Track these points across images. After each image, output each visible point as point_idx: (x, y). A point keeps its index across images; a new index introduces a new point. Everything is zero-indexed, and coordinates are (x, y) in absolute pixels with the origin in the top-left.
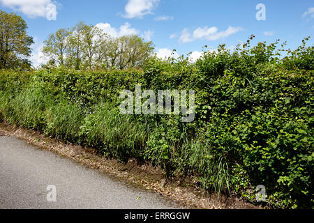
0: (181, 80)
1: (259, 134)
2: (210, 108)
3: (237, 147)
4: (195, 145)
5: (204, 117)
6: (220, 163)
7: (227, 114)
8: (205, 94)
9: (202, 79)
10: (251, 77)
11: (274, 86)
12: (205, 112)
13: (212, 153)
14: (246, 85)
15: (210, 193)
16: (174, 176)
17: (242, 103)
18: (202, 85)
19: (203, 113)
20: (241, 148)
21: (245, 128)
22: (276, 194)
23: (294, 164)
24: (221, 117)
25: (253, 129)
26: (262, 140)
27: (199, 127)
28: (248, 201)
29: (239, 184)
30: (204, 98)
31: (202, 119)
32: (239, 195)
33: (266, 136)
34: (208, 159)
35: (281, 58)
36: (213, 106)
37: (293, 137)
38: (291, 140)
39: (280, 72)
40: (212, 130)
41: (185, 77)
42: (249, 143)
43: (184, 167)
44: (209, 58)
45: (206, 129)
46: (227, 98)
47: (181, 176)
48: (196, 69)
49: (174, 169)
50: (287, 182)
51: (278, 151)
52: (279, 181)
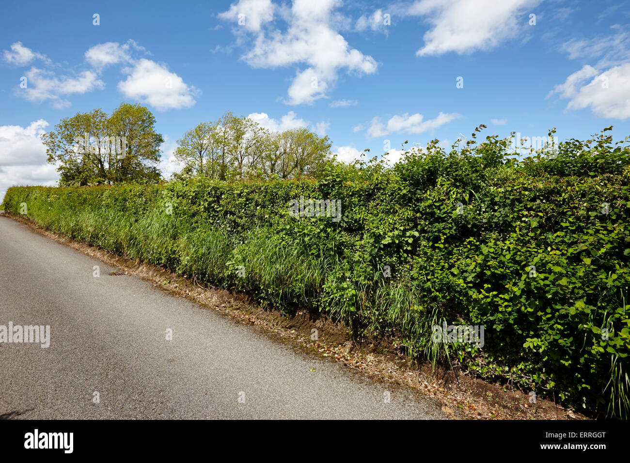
0: (373, 194)
1: (493, 274)
2: (417, 234)
3: (460, 293)
4: (397, 291)
5: (409, 248)
6: (435, 317)
7: (444, 244)
8: (409, 213)
9: (404, 192)
10: (477, 188)
11: (513, 201)
12: (410, 241)
13: (421, 302)
14: (470, 200)
15: (420, 364)
16: (365, 337)
17: (465, 226)
18: (405, 201)
19: (407, 243)
20: (466, 295)
21: (471, 265)
22: (521, 366)
23: (549, 319)
24: (434, 248)
25: (484, 266)
26: (498, 284)
27: (401, 263)
28: (479, 376)
29: (464, 350)
30: (408, 220)
31: (406, 251)
32: (465, 367)
33: (504, 277)
34: (417, 311)
35: (520, 159)
36: (422, 231)
37: (546, 278)
38: (542, 283)
39: (521, 180)
40: (422, 268)
41: (379, 189)
42: (478, 287)
43: (379, 323)
44: (414, 161)
45: (412, 266)
46: (443, 220)
47: (375, 338)
48: (395, 177)
49: (365, 326)
50: (538, 347)
51: (523, 300)
52: (525, 345)
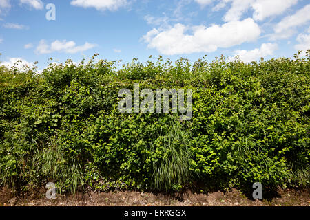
0: (26, 91)
1: (104, 133)
2: (60, 116)
3: (87, 147)
4: (47, 154)
5: (55, 125)
6: (74, 165)
7: (77, 120)
8: (54, 103)
9: (50, 89)
10: (94, 86)
11: (112, 93)
12: (56, 120)
13: (65, 158)
14: (90, 93)
15: (68, 195)
16: (27, 191)
17: (88, 108)
18: (50, 95)
19: (54, 122)
20: (90, 148)
21: (92, 129)
22: (120, 179)
23: (129, 152)
24: (70, 123)
25: (98, 130)
26: (107, 138)
27: (50, 136)
28: (101, 191)
29: (92, 179)
30: (53, 107)
31: (54, 128)
32: (94, 188)
33: (109, 134)
34: (61, 164)
35: (117, 71)
36: (64, 114)
37: (128, 131)
38: (125, 134)
39: (115, 82)
40: (63, 136)
41: (31, 88)
42: (96, 141)
43: (37, 178)
45: (57, 136)
46: (75, 106)
47: (35, 189)
48: (42, 80)
49: (26, 183)
50: (127, 166)
51: (118, 145)
52: (121, 167)
